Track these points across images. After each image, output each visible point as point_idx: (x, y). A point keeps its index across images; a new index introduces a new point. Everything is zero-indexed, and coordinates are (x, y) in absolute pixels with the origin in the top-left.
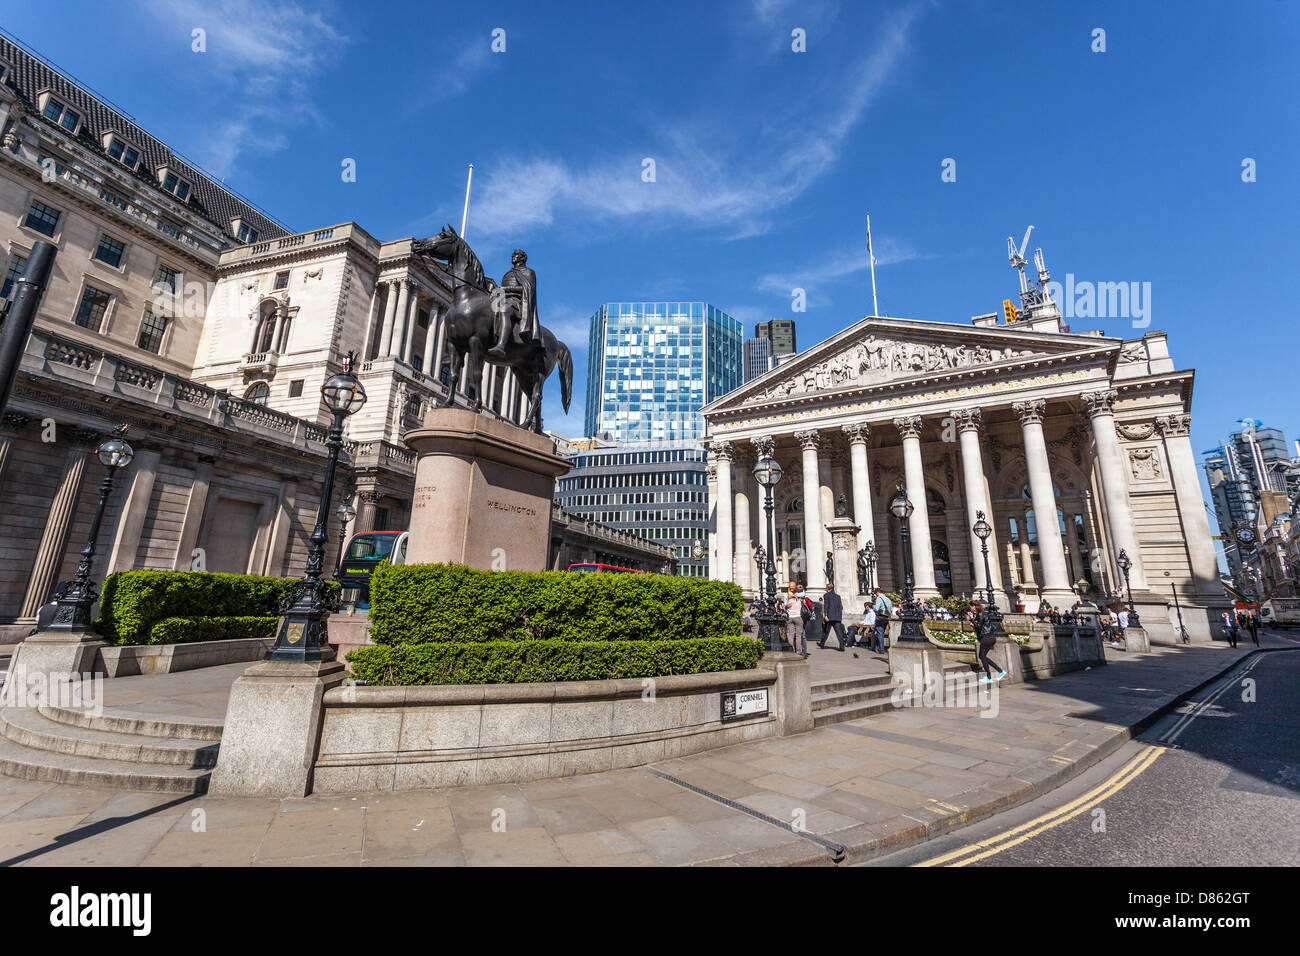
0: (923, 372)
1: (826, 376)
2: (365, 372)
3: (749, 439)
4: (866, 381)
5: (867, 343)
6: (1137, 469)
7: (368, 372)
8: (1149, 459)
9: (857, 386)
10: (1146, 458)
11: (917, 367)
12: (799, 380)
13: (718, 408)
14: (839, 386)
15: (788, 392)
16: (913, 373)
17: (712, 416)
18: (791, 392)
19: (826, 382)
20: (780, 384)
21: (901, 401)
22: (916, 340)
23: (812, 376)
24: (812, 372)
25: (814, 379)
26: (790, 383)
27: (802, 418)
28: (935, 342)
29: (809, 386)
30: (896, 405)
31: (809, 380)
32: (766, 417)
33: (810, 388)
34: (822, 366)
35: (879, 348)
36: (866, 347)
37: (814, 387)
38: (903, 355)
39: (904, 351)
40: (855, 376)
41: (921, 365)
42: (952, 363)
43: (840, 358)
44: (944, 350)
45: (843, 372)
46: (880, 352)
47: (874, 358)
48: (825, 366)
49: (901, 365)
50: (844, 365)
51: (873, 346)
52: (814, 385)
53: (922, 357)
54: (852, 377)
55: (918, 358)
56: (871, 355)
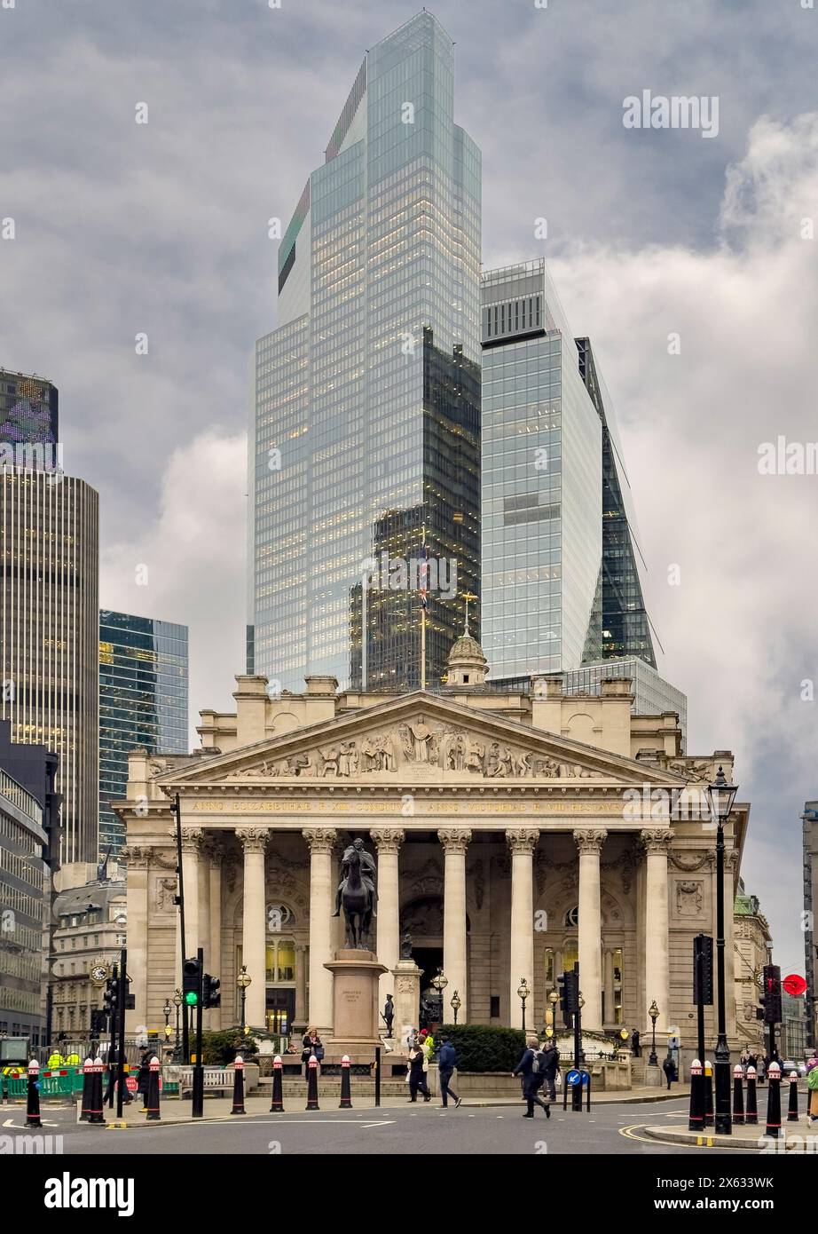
0: (481, 777)
1: (353, 759)
3: (235, 829)
4: (407, 776)
5: (412, 724)
6: (681, 904)
8: (694, 894)
9: (396, 781)
10: (692, 892)
11: (472, 768)
12: (315, 757)
13: (186, 778)
14: (372, 776)
15: (298, 772)
16: (468, 776)
17: (175, 789)
18: (301, 775)
19: (353, 769)
20: (284, 758)
21: (449, 808)
22: (474, 731)
23: (334, 756)
24: (333, 750)
25: (336, 761)
26: (300, 758)
27: (314, 811)
28: (498, 739)
29: (328, 769)
30: (442, 812)
31: (328, 761)
32: (261, 801)
33: (330, 771)
34: (348, 742)
35: (429, 736)
36: (410, 729)
37: (336, 771)
38: (459, 749)
39: (460, 744)
40: (394, 766)
41: (480, 767)
42: (514, 771)
43: (374, 736)
44: (509, 753)
45: (378, 757)
46: (429, 740)
47: (421, 747)
48: (351, 745)
49: (456, 763)
50: (380, 748)
51: (421, 730)
52: (336, 769)
53: (482, 759)
54: (389, 767)
55: (476, 758)
56: (417, 743)
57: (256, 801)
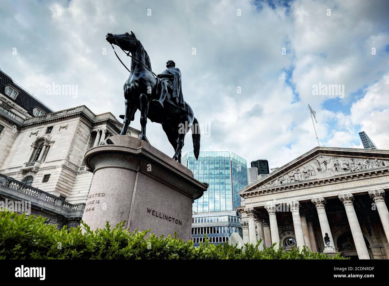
0: (349, 172)
1: (299, 175)
2: (81, 171)
3: (264, 206)
4: (320, 176)
5: (317, 159)
7: (82, 171)
9: (316, 179)
11: (345, 169)
12: (286, 177)
13: (247, 191)
14: (307, 179)
15: (281, 183)
16: (344, 172)
17: (245, 195)
18: (283, 183)
19: (300, 178)
20: (277, 179)
21: (340, 186)
22: (342, 157)
23: (292, 175)
24: (292, 173)
25: (294, 176)
26: (282, 178)
27: (290, 196)
28: (352, 157)
29: (291, 179)
30: (338, 188)
31: (291, 177)
32: (271, 195)
33: (292, 180)
34: (297, 170)
35: (324, 161)
36: (317, 160)
37: (294, 180)
38: (338, 164)
39: (338, 162)
40: (314, 174)
41: (348, 168)
42: (363, 167)
43: (305, 166)
44: (358, 161)
45: (308, 173)
46: (325, 163)
47: (323, 166)
48: (298, 170)
49: (338, 169)
50: (308, 169)
51: (321, 160)
52: (294, 179)
53: (348, 165)
54: (313, 175)
55: (345, 165)
56: (321, 164)
57: (270, 195)
